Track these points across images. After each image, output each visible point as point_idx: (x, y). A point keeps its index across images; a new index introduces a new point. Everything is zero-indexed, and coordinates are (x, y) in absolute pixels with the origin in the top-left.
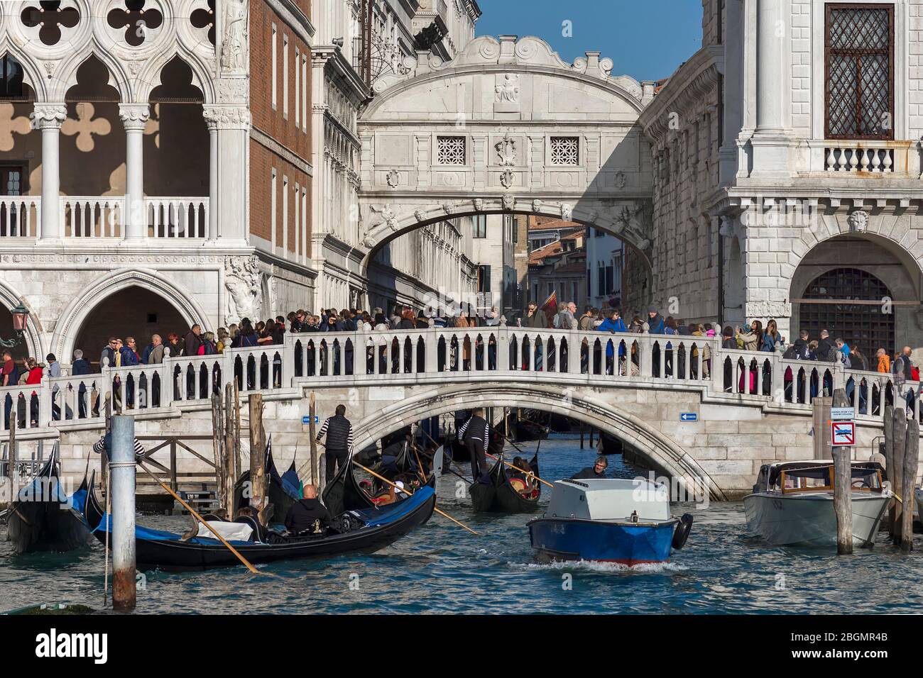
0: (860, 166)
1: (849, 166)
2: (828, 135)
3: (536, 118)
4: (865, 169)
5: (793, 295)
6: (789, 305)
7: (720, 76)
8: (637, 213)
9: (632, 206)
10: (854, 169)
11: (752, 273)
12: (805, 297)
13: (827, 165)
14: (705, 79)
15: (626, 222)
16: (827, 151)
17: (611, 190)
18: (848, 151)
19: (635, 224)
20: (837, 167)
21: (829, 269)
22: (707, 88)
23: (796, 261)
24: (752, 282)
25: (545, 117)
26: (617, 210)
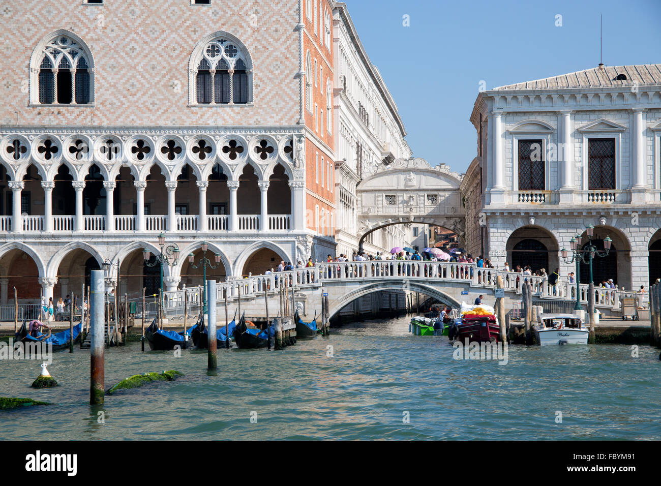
0: (532, 200)
1: (528, 201)
2: (520, 189)
3: (421, 188)
4: (534, 201)
5: (507, 248)
6: (506, 252)
7: (481, 168)
8: (459, 222)
9: (458, 220)
10: (530, 201)
11: (491, 240)
12: (514, 249)
13: (519, 200)
14: (477, 170)
15: (455, 226)
16: (519, 195)
17: (450, 213)
18: (527, 195)
19: (459, 226)
20: (523, 201)
21: (523, 239)
22: (478, 174)
23: (508, 236)
24: (492, 244)
25: (425, 187)
26: (452, 221)
